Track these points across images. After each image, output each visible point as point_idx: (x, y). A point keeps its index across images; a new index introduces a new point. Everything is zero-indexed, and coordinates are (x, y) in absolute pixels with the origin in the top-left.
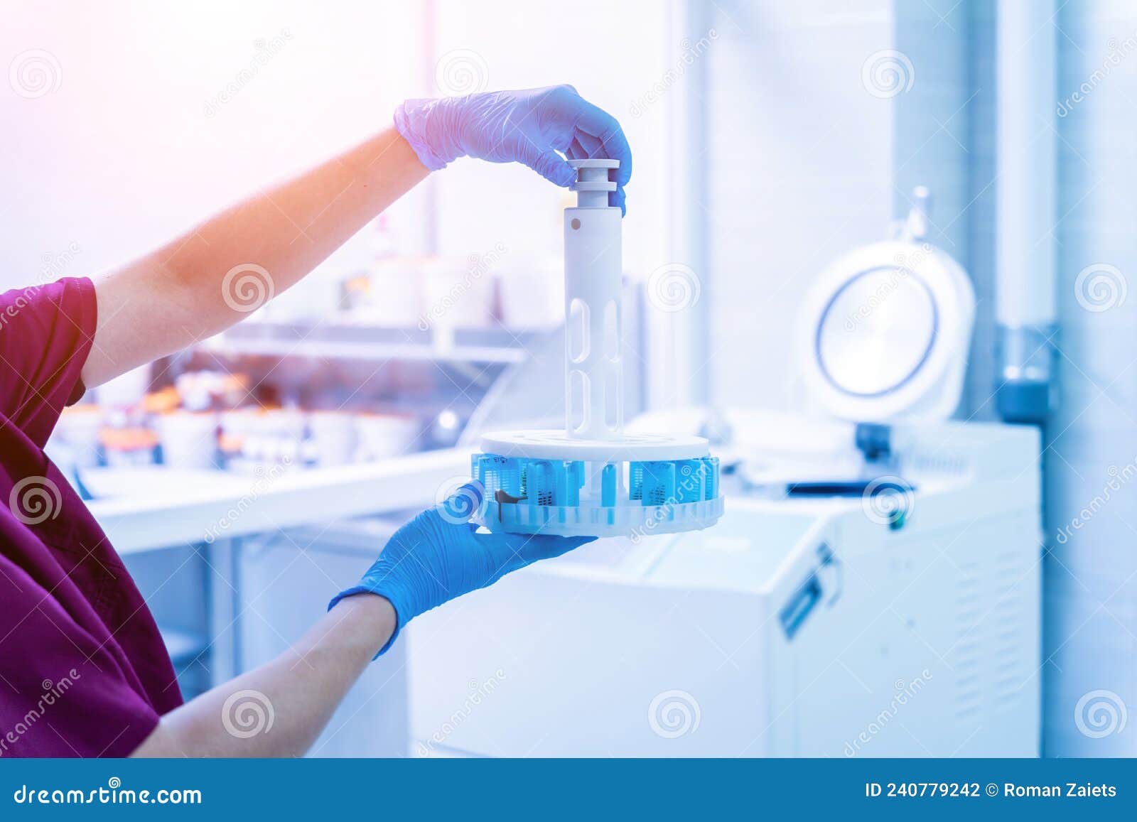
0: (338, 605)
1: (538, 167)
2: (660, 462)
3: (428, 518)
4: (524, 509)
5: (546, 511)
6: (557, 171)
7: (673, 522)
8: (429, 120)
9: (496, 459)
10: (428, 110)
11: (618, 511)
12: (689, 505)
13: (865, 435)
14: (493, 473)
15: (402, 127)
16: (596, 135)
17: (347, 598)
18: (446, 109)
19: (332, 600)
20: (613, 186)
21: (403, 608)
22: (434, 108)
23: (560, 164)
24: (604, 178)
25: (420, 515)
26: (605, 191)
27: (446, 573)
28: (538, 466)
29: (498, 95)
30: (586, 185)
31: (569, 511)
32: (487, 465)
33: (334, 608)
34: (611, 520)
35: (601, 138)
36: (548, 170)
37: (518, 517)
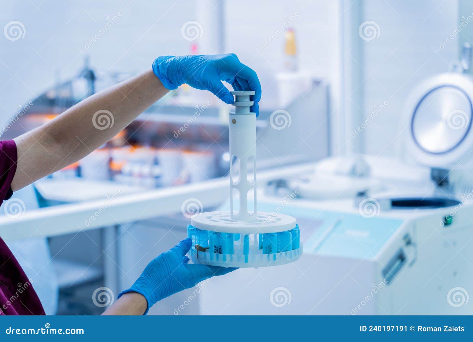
0: (122, 297)
1: (217, 94)
2: (270, 233)
3: (163, 258)
4: (208, 254)
5: (217, 255)
6: (226, 96)
7: (275, 261)
8: (168, 67)
9: (197, 229)
10: (168, 63)
11: (250, 256)
12: (283, 253)
13: (436, 174)
14: (195, 236)
15: (156, 71)
16: (245, 79)
17: (126, 294)
18: (176, 63)
19: (120, 295)
20: (252, 103)
21: (151, 300)
22: (171, 63)
23: (227, 94)
24: (248, 99)
25: (160, 256)
26: (248, 106)
27: (171, 283)
28: (214, 235)
29: (201, 57)
30: (239, 103)
31: (228, 256)
32: (193, 232)
33: (120, 298)
34: (246, 261)
35: (247, 80)
36: (221, 95)
37: (205, 258)
